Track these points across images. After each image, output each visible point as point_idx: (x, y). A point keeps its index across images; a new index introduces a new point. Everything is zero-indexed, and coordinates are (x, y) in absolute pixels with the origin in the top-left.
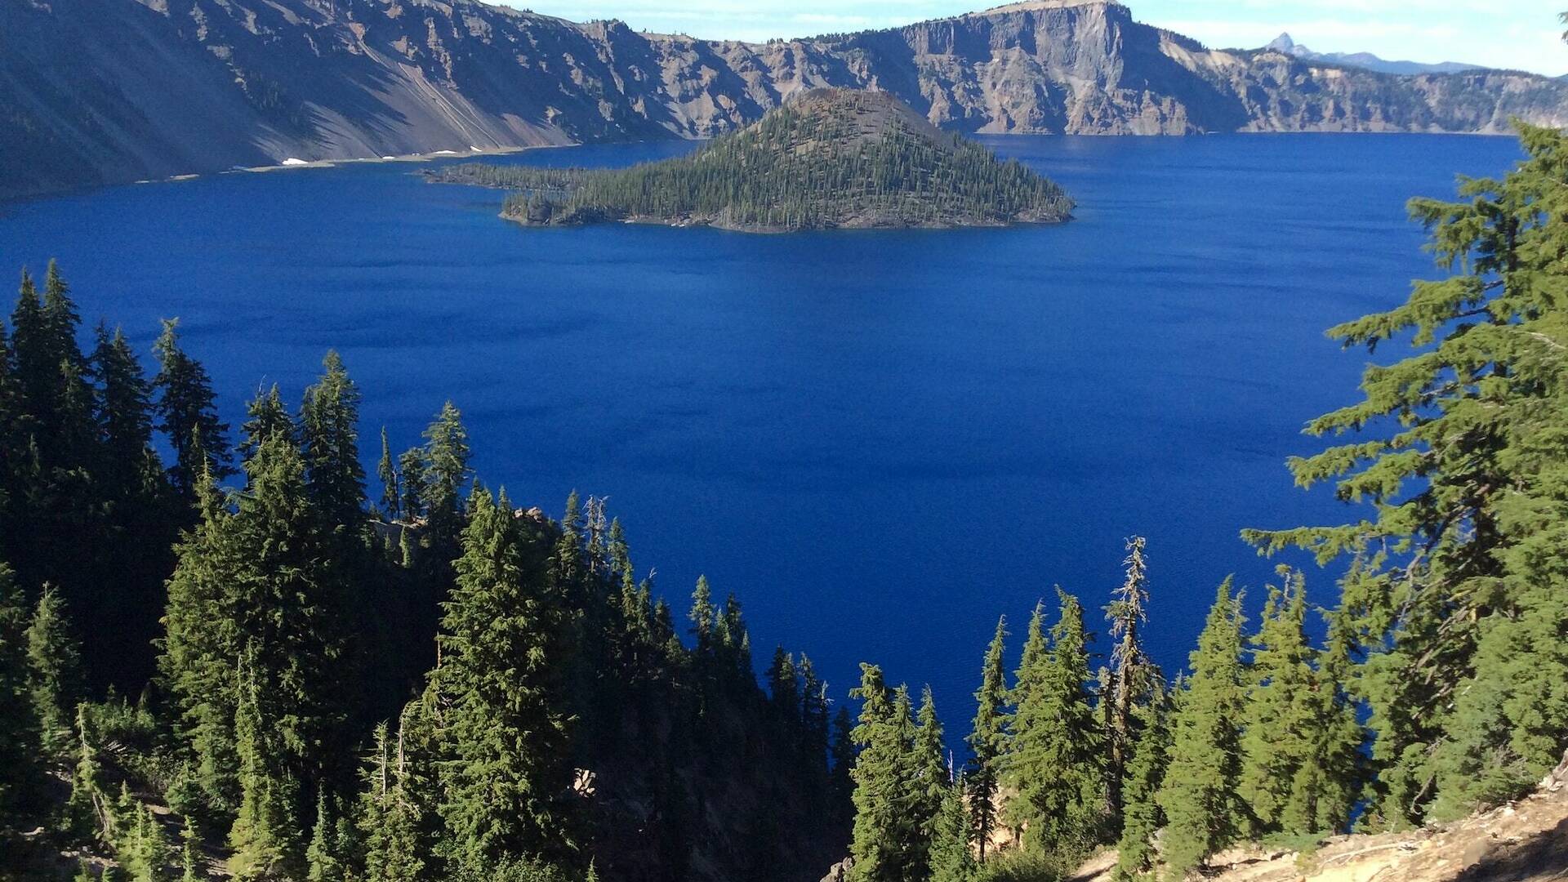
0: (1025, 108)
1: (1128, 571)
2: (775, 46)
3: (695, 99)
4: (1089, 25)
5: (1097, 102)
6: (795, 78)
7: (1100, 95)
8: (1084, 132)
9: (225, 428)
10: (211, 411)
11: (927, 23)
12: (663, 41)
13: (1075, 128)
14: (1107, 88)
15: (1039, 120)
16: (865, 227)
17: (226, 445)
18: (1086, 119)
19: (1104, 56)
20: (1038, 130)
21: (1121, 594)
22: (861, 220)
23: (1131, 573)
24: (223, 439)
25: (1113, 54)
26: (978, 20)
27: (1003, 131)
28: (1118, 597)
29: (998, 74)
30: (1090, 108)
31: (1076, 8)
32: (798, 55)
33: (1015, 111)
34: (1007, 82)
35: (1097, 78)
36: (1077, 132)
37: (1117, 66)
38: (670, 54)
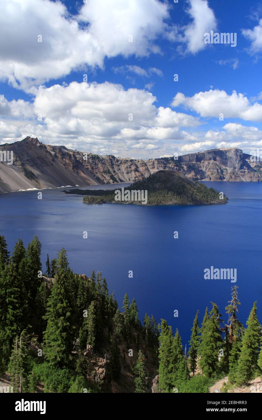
0: (214, 175)
1: (232, 296)
2: (151, 160)
3: (130, 173)
4: (231, 154)
5: (234, 173)
6: (155, 168)
7: (234, 171)
8: (230, 181)
9: (9, 253)
10: (6, 249)
11: (189, 155)
12: (123, 160)
13: (228, 180)
14: (236, 170)
15: (218, 178)
16: (172, 204)
17: (8, 257)
18: (231, 178)
19: (235, 162)
20: (218, 180)
21: (230, 303)
22: (172, 202)
23: (233, 297)
24: (8, 255)
25: (238, 161)
26: (202, 153)
27: (209, 181)
28: (229, 304)
29: (207, 167)
30: (232, 175)
31: (228, 150)
32: (156, 162)
33: (212, 176)
34: (210, 169)
35: (234, 167)
36: (228, 181)
37: (239, 164)
38: (125, 163)
